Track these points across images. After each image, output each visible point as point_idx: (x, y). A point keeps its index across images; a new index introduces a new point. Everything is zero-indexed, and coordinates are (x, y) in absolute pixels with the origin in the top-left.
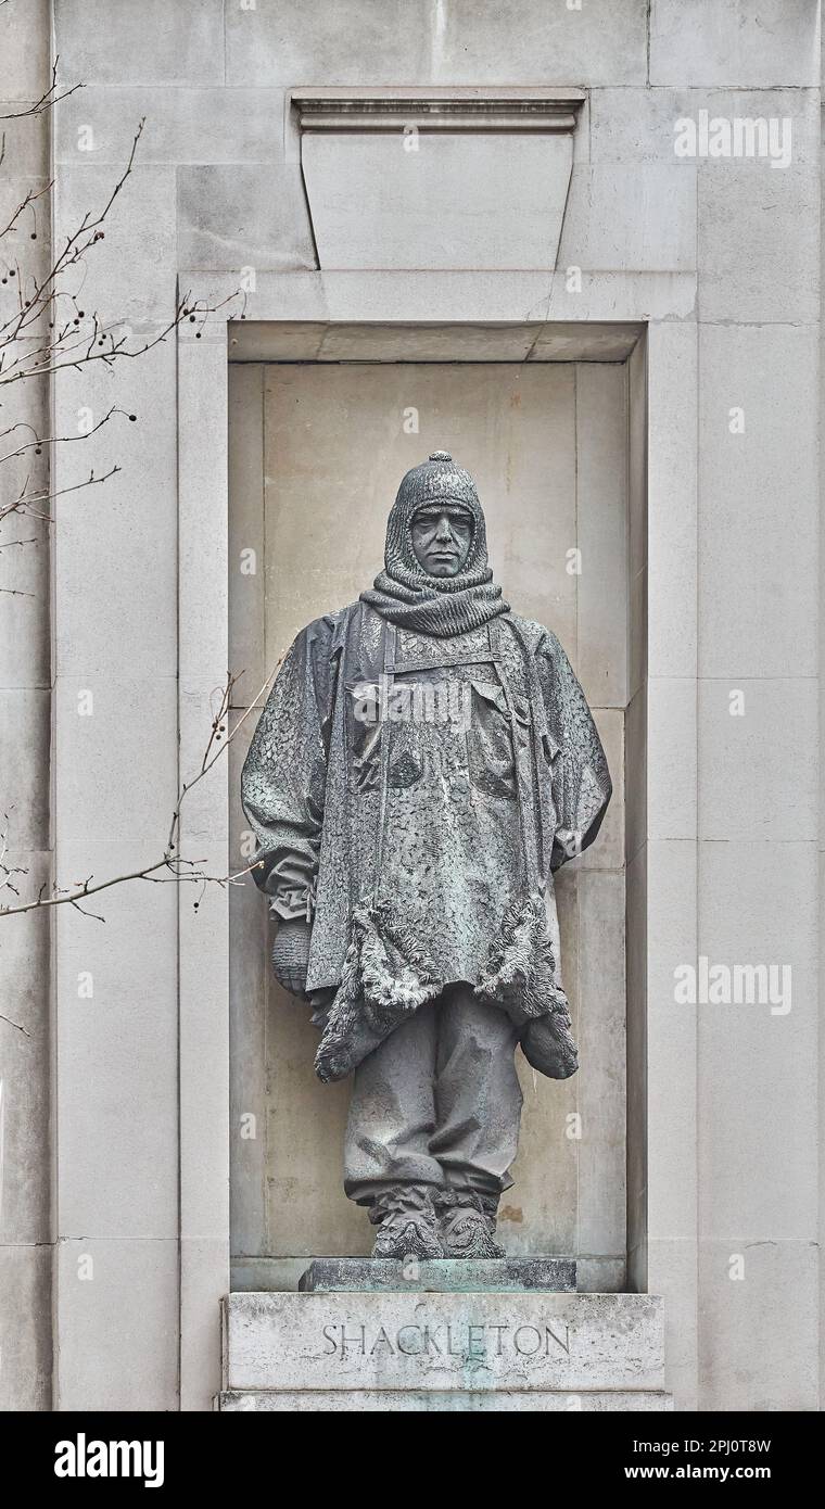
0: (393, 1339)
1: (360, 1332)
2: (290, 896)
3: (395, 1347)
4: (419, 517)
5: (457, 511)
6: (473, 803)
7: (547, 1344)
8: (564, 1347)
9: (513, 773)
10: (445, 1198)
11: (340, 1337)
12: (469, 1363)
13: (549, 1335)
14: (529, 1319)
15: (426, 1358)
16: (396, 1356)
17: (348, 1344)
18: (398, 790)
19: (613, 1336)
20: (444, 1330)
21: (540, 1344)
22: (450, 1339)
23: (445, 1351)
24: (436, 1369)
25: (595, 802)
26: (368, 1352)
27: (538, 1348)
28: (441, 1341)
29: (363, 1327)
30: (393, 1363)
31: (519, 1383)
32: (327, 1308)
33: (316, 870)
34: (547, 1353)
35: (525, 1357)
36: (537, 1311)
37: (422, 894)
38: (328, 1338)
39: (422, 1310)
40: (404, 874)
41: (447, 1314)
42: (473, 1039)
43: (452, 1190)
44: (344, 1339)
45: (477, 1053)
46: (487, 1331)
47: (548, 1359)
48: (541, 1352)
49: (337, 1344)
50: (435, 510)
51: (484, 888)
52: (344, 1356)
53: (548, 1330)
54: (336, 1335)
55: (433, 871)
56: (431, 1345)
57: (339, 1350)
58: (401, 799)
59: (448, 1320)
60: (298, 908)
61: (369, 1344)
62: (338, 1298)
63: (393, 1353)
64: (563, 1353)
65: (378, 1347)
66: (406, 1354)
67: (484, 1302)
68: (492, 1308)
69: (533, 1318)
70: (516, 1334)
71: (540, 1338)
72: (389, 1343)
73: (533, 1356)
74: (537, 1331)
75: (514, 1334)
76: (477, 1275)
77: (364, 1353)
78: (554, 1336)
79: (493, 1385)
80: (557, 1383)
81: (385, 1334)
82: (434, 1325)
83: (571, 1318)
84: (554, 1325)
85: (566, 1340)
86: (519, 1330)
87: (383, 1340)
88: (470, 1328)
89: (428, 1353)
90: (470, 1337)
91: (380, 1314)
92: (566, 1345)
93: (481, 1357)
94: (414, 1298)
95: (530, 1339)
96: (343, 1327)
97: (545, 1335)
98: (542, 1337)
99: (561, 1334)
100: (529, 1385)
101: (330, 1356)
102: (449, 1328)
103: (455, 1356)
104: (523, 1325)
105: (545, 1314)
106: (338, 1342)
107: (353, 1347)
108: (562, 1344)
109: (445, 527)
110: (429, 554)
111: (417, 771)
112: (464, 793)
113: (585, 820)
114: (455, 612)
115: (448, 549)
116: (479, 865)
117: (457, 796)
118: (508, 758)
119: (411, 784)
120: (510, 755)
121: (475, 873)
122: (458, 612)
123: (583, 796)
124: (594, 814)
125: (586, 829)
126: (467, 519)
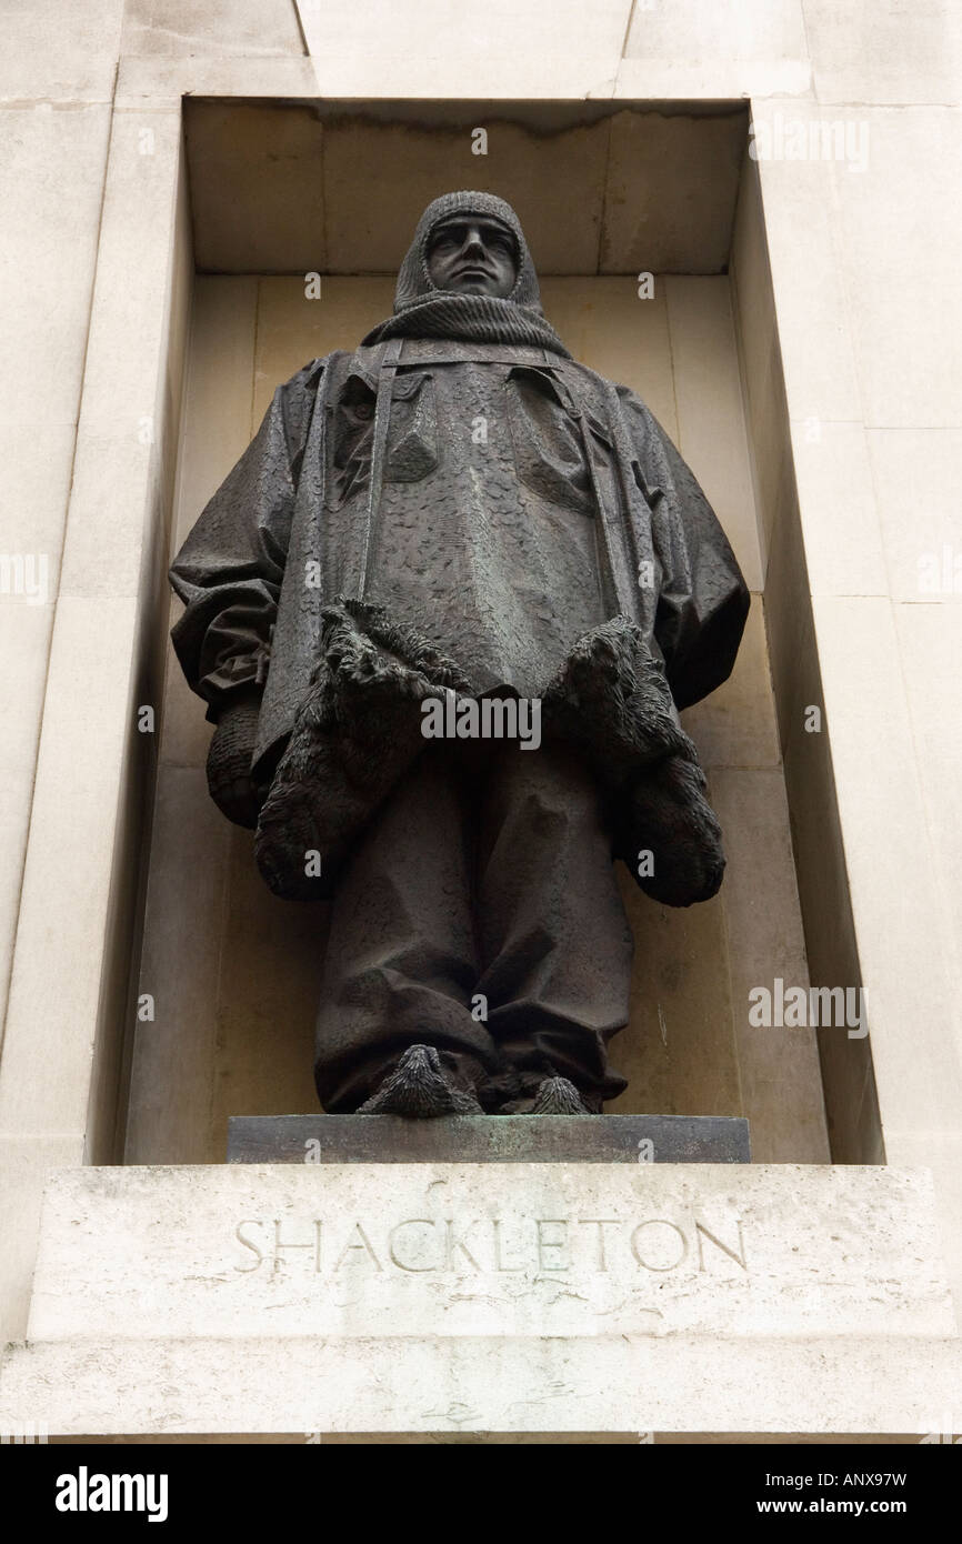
0: (380, 1246)
1: (311, 1232)
2: (233, 662)
3: (383, 1257)
4: (438, 235)
5: (493, 223)
6: (523, 502)
7: (700, 1252)
8: (734, 1256)
9: (586, 481)
10: (497, 1083)
11: (271, 1245)
12: (539, 1288)
13: (704, 1238)
14: (658, 1207)
15: (449, 1279)
16: (386, 1275)
17: (288, 1255)
18: (401, 485)
19: (835, 1238)
20: (486, 1226)
21: (686, 1253)
22: (497, 1244)
23: (487, 1265)
24: (473, 1298)
25: (723, 580)
26: (327, 1268)
27: (683, 1260)
28: (481, 1246)
29: (319, 1223)
30: (379, 1288)
31: (647, 1322)
32: (247, 1190)
33: (272, 617)
34: (702, 1269)
35: (657, 1277)
36: (674, 1193)
37: (439, 592)
38: (244, 1242)
39: (440, 1193)
40: (410, 577)
41: (491, 1200)
42: (533, 800)
43: (510, 1068)
44: (279, 1246)
45: (542, 823)
46: (574, 1228)
47: (704, 1280)
48: (689, 1267)
49: (264, 1254)
50: (459, 220)
51: (543, 601)
52: (278, 1276)
53: (698, 1226)
54: (262, 1238)
55: (456, 563)
56: (459, 1255)
57: (268, 1265)
58: (405, 495)
59: (493, 1210)
60: (243, 673)
61: (330, 1256)
62: (269, 1173)
63: (380, 1269)
64: (735, 1270)
65: (349, 1257)
66: (407, 1272)
67: (566, 1177)
68: (583, 1188)
69: (668, 1205)
70: (634, 1235)
71: (685, 1241)
72: (370, 1250)
73: (671, 1274)
74: (677, 1228)
75: (630, 1234)
76: (554, 1141)
77: (319, 1270)
78: (710, 1236)
79: (591, 1328)
80: (727, 1325)
81: (362, 1233)
82: (464, 1219)
83: (747, 1207)
84: (709, 1217)
85: (737, 1245)
86: (640, 1227)
87: (360, 1246)
88: (539, 1223)
89: (453, 1269)
90: (540, 1241)
91: (355, 1201)
92: (739, 1253)
93: (563, 1276)
94: (424, 1172)
95: (663, 1244)
96: (277, 1222)
97: (693, 1234)
98: (689, 1239)
99: (727, 1234)
100: (667, 1330)
101: (248, 1275)
102: (496, 1223)
103: (505, 1274)
104: (647, 1218)
105: (691, 1198)
106: (266, 1248)
107: (296, 1261)
108: (728, 1252)
109: (475, 238)
110: (454, 275)
111: (428, 458)
112: (507, 490)
113: (709, 596)
114: (490, 312)
115: (480, 264)
116: (534, 573)
117: (496, 492)
118: (576, 461)
119: (421, 478)
120: (580, 456)
121: (528, 582)
122: (496, 314)
123: (704, 570)
124: (725, 593)
125: (713, 606)
126: (508, 239)
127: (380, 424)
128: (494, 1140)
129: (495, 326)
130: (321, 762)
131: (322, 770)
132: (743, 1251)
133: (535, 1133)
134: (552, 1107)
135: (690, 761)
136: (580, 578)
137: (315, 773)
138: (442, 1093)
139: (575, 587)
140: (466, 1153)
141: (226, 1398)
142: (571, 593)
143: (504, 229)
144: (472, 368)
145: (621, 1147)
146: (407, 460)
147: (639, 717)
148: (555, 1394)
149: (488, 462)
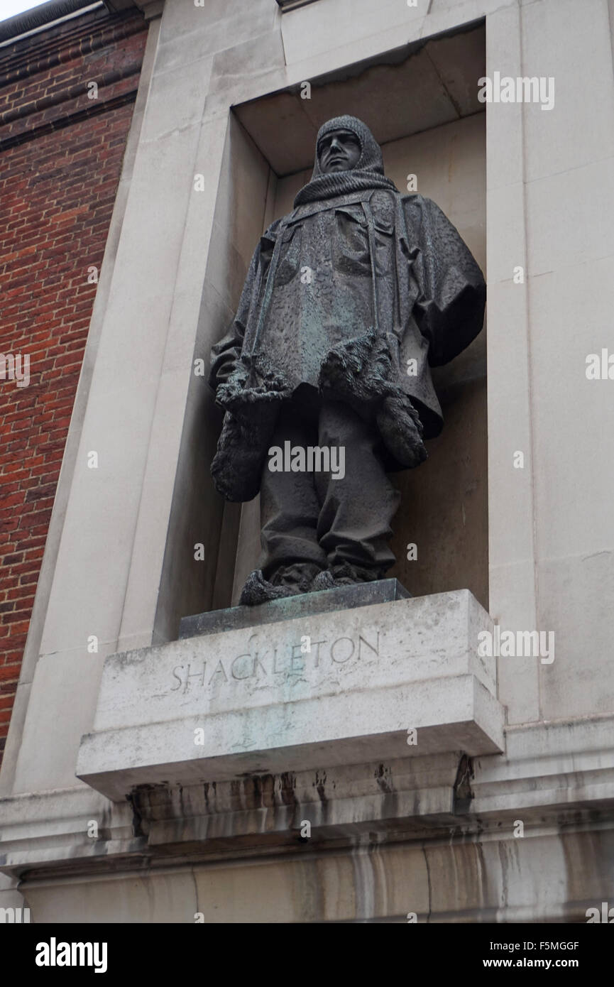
0: (228, 669)
1: (201, 668)
3: (228, 674)
4: (321, 145)
5: (342, 132)
6: (335, 279)
7: (359, 650)
8: (375, 650)
11: (186, 675)
12: (289, 679)
13: (361, 642)
14: (344, 631)
15: (253, 681)
16: (228, 683)
17: (192, 680)
18: (281, 287)
19: (420, 633)
20: (271, 653)
21: (353, 651)
22: (275, 661)
23: (269, 671)
24: (262, 688)
25: (458, 285)
26: (206, 684)
27: (352, 655)
28: (268, 663)
29: (205, 663)
30: (225, 689)
31: (332, 688)
32: (178, 652)
34: (359, 659)
35: (340, 666)
36: (352, 623)
37: (286, 340)
38: (176, 677)
39: (254, 641)
41: (275, 640)
44: (188, 676)
46: (307, 648)
47: (360, 663)
48: (354, 659)
49: (182, 681)
50: (327, 136)
52: (187, 690)
53: (361, 638)
54: (182, 674)
56: (259, 669)
57: (183, 685)
58: (282, 292)
59: (276, 644)
61: (208, 677)
62: (188, 643)
63: (226, 681)
64: (373, 657)
65: (215, 677)
66: (237, 680)
67: (307, 624)
68: (313, 628)
69: (349, 630)
70: (333, 647)
71: (354, 646)
72: (224, 672)
73: (346, 663)
74: (351, 640)
75: (330, 646)
76: (310, 606)
77: (203, 685)
78: (366, 642)
79: (309, 695)
80: (366, 684)
81: (222, 666)
82: (263, 651)
83: (382, 624)
84: (366, 632)
85: (376, 644)
86: (336, 642)
87: (220, 672)
88: (293, 648)
89: (256, 676)
90: (293, 656)
91: (220, 650)
92: (376, 648)
93: (300, 672)
94: (249, 631)
95: (344, 649)
96: (189, 665)
97: (357, 642)
98: (356, 646)
99: (371, 639)
100: (341, 690)
101: (176, 691)
102: (276, 651)
103: (278, 674)
104: (339, 637)
105: (359, 624)
106: (183, 679)
107: (195, 681)
108: (372, 648)
109: (334, 143)
110: (328, 164)
111: (293, 270)
112: (327, 276)
113: (449, 295)
114: (334, 181)
115: (338, 155)
116: (335, 316)
117: (322, 279)
118: (364, 249)
119: (290, 280)
120: (365, 247)
121: (333, 321)
122: (337, 181)
123: (448, 282)
124: (458, 292)
125: (450, 301)
126: (352, 137)
127: (275, 257)
128: (285, 610)
129: (334, 189)
130: (232, 438)
131: (232, 442)
132: (378, 645)
133: (303, 603)
134: (317, 588)
135: (396, 397)
136: (363, 310)
137: (229, 444)
138: (261, 591)
139: (360, 316)
140: (272, 618)
141: (159, 749)
142: (357, 320)
143: (349, 133)
144: (321, 213)
145: (338, 603)
146: (283, 273)
147: (364, 382)
148: (287, 728)
149: (320, 263)
